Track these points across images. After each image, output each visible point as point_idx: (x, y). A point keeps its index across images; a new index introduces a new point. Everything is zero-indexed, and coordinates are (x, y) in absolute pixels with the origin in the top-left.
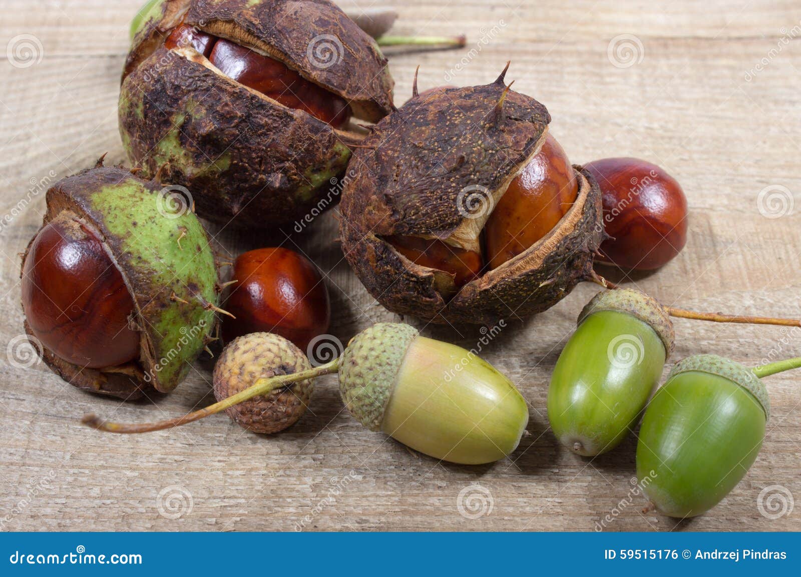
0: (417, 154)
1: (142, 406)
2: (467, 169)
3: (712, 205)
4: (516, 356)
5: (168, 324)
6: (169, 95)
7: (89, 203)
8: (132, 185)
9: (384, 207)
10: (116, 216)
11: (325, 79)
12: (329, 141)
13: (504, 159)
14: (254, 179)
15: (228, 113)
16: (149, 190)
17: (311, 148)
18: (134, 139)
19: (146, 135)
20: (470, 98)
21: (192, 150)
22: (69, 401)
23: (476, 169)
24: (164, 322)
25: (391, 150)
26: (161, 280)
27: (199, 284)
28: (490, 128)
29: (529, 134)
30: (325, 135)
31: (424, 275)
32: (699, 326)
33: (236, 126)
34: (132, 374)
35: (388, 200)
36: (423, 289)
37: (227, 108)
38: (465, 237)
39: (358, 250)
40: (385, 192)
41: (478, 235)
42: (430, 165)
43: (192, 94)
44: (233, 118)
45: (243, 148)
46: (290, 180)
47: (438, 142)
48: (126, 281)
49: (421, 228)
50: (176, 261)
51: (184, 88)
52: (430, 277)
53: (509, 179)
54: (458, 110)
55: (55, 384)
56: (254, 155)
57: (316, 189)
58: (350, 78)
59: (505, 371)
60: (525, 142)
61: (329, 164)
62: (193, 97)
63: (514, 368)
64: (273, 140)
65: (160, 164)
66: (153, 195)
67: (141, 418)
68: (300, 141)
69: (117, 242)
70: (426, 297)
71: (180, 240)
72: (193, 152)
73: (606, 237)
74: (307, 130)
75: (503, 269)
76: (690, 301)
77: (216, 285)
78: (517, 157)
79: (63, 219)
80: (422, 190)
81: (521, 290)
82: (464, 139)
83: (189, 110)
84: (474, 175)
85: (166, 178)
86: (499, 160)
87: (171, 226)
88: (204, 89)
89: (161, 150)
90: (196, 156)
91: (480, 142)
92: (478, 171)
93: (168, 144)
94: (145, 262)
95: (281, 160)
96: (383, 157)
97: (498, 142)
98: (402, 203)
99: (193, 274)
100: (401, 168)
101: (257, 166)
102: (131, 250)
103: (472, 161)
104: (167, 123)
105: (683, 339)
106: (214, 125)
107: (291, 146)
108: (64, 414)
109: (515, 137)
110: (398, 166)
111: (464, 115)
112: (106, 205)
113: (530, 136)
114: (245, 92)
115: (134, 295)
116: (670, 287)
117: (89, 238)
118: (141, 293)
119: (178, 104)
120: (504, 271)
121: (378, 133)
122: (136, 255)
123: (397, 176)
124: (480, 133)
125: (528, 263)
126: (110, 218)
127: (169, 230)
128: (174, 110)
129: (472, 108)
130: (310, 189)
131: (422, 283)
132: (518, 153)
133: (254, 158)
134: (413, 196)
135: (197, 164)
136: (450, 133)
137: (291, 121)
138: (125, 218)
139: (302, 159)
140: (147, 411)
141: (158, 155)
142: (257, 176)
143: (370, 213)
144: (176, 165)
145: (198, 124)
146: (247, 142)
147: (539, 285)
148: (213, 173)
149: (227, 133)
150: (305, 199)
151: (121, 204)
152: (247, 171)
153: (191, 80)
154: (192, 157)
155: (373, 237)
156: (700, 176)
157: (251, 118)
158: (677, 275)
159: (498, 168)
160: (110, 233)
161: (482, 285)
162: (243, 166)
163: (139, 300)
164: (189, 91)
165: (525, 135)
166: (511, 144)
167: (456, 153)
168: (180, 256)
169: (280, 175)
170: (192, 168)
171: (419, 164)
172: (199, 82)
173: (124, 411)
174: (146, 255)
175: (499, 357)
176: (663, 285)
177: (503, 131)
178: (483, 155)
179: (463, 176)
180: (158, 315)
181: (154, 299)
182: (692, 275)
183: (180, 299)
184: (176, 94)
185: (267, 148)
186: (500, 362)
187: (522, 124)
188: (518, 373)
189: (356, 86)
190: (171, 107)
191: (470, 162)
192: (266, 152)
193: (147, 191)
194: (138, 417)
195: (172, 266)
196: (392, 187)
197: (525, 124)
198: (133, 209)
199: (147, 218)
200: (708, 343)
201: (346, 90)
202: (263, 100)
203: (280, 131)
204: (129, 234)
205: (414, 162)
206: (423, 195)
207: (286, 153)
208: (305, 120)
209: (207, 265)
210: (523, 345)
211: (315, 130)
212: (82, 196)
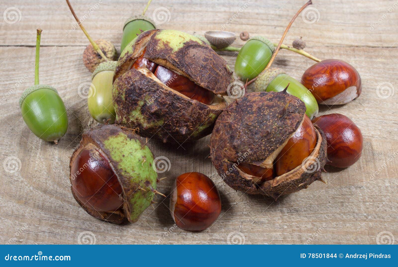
0: (248, 128)
1: (122, 226)
2: (270, 136)
3: (373, 135)
4: (285, 207)
5: (137, 199)
6: (137, 92)
7: (104, 145)
8: (122, 136)
9: (232, 150)
10: (115, 152)
11: (206, 86)
12: (207, 113)
13: (286, 132)
14: (174, 130)
15: (164, 102)
16: (129, 139)
17: (199, 117)
18: (120, 107)
19: (126, 107)
20: (272, 101)
21: (147, 116)
22: (90, 222)
23: (274, 137)
24: (135, 198)
25: (237, 124)
26: (134, 181)
27: (150, 181)
28: (281, 117)
29: (298, 119)
30: (205, 110)
31: (249, 179)
32: (365, 195)
33: (167, 108)
34: (118, 214)
35: (234, 147)
36: (248, 184)
37: (163, 100)
38: (267, 163)
39: (219, 164)
40: (233, 144)
41: (273, 161)
42: (254, 134)
43: (148, 93)
44: (166, 104)
45: (169, 117)
46: (189, 130)
47: (257, 123)
48: (119, 180)
49: (249, 160)
50: (141, 172)
51: (144, 90)
52: (251, 180)
53: (288, 140)
54: (266, 108)
55: (84, 214)
56: (174, 120)
57: (200, 132)
58: (217, 84)
59: (281, 214)
60: (296, 124)
61: (207, 122)
62: (148, 94)
63: (284, 213)
64: (183, 113)
65: (131, 119)
66: (131, 141)
67: (122, 232)
68: (195, 114)
69: (116, 164)
70: (248, 187)
71: (143, 164)
72: (147, 118)
73: (328, 161)
74: (198, 109)
75: (283, 178)
76: (362, 183)
77: (157, 180)
78: (292, 130)
79: (91, 149)
80: (250, 144)
81: (291, 186)
82: (269, 122)
83: (146, 99)
84: (273, 139)
85: (134, 125)
86: (284, 132)
87: (139, 156)
88: (153, 91)
89: (132, 114)
90: (148, 119)
91: (276, 124)
92: (275, 137)
93: (136, 113)
94: (128, 173)
95: (186, 122)
96: (233, 127)
97: (284, 124)
98: (241, 149)
99: (148, 177)
100: (241, 133)
101: (175, 124)
102: (121, 168)
103: (272, 133)
104: (136, 104)
105: (358, 201)
106: (157, 107)
107: (191, 116)
108: (89, 229)
109: (291, 122)
110: (239, 132)
111: (269, 110)
112: (111, 147)
113: (298, 121)
114: (171, 93)
115: (122, 187)
116: (353, 175)
117: (103, 159)
118: (126, 186)
119: (141, 97)
120: (283, 179)
121: (230, 113)
122: (124, 170)
123: (239, 137)
124: (276, 119)
125: (294, 176)
126: (113, 153)
127: (138, 158)
128: (139, 99)
129: (272, 107)
130: (198, 133)
131: (247, 182)
132: (293, 129)
133: (174, 121)
134: (246, 147)
135: (148, 123)
136: (263, 119)
137: (191, 105)
138: (119, 153)
139: (195, 121)
140: (125, 228)
141: (131, 116)
142: (175, 128)
143: (226, 151)
144: (139, 121)
145: (150, 107)
146: (171, 114)
147: (298, 185)
148: (156, 126)
149: (163, 111)
150: (195, 136)
151: (118, 146)
152: (171, 126)
153: (147, 86)
154: (147, 120)
155: (226, 160)
156: (368, 120)
157: (173, 104)
158: (356, 169)
159: (283, 136)
160: (113, 160)
161: (274, 184)
162: (169, 124)
163: (125, 190)
164: (146, 91)
165: (296, 120)
166: (289, 125)
167: (266, 129)
168: (143, 169)
169: (185, 128)
170: (147, 124)
171: (249, 132)
172: (151, 88)
173: (115, 228)
174: (129, 170)
175: (278, 207)
176: (350, 174)
177: (286, 119)
178: (277, 129)
179: (268, 139)
180: (133, 196)
181: (131, 189)
182: (363, 170)
183: (142, 189)
184: (140, 92)
185: (180, 117)
186: (278, 210)
187: (294, 114)
188: (286, 216)
189: (219, 88)
190: (138, 97)
191: (271, 133)
192: (180, 118)
193: (128, 139)
194: (121, 231)
195: (139, 174)
196: (236, 142)
197: (296, 114)
198: (123, 149)
199: (129, 153)
200: (369, 204)
201: (215, 90)
202: (179, 96)
203: (186, 109)
204: (121, 160)
205: (246, 131)
206: (250, 147)
207: (188, 119)
208: (197, 105)
209: (154, 172)
210: (288, 202)
211: (201, 109)
212: (100, 141)
